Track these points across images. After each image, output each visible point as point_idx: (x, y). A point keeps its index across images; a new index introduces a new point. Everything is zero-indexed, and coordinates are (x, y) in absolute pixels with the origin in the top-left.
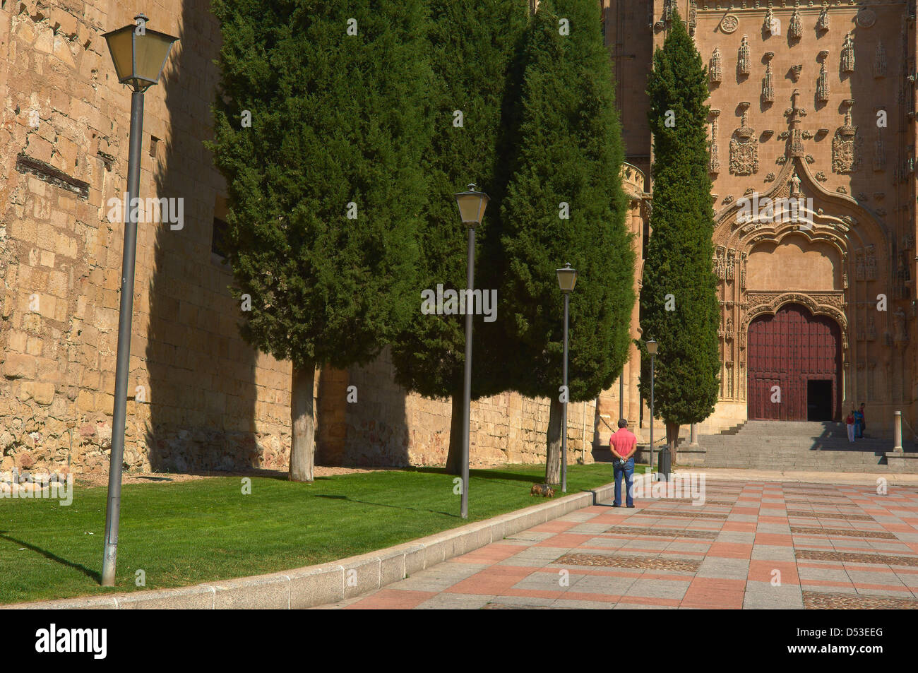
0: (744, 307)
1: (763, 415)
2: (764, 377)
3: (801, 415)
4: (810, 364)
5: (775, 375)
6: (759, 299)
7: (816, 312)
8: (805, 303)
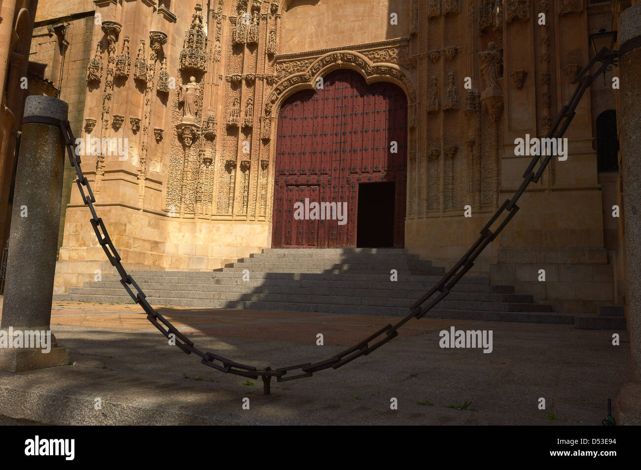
0: (270, 81)
1: (294, 241)
2: (298, 183)
3: (348, 239)
4: (362, 159)
5: (313, 179)
6: (292, 67)
7: (370, 77)
8: (354, 64)
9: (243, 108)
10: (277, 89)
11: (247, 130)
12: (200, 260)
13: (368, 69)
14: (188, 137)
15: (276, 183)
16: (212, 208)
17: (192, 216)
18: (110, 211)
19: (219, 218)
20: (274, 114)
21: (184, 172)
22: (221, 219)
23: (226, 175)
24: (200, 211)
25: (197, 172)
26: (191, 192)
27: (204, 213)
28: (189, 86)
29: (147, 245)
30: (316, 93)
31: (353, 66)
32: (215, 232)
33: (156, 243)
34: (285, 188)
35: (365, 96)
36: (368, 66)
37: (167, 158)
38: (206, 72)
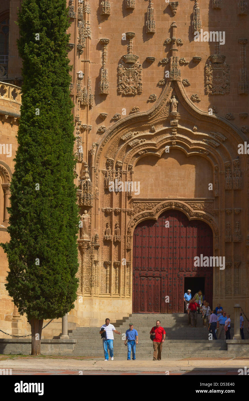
1: (146, 309)
2: (147, 276)
3: (179, 308)
4: (186, 263)
5: (157, 273)
6: (143, 206)
7: (191, 218)
8: (182, 209)
9: (114, 229)
10: (135, 219)
11: (117, 243)
12: (96, 320)
13: (191, 213)
14: (85, 248)
15: (133, 275)
17: (90, 295)
19: (103, 296)
21: (83, 269)
22: (105, 297)
23: (104, 270)
24: (94, 293)
25: (90, 269)
26: (87, 280)
28: (84, 216)
30: (157, 222)
32: (101, 304)
34: (139, 278)
35: (187, 227)
36: (192, 212)
38: (92, 207)
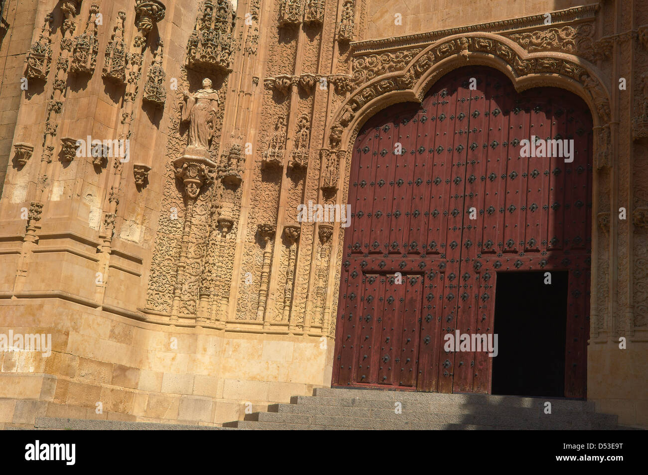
0: (340, 87)
1: (373, 375)
2: (385, 268)
3: (475, 376)
4: (505, 227)
5: (413, 262)
6: (380, 64)
7: (521, 78)
8: (493, 56)
9: (292, 135)
10: (352, 101)
11: (298, 172)
12: (200, 403)
13: (518, 64)
14: (192, 182)
15: (345, 267)
16: (229, 310)
17: (192, 322)
18: (41, 306)
19: (239, 327)
20: (346, 145)
21: (182, 244)
22: (242, 330)
23: (257, 251)
24: (206, 315)
25: (205, 244)
26: (193, 278)
27: (213, 317)
28: (200, 94)
29: (106, 373)
30: (422, 108)
31: (490, 59)
32: (230, 353)
33: (123, 369)
34: (361, 277)
35: (512, 114)
36: (519, 57)
37: (154, 219)
38: (231, 71)
